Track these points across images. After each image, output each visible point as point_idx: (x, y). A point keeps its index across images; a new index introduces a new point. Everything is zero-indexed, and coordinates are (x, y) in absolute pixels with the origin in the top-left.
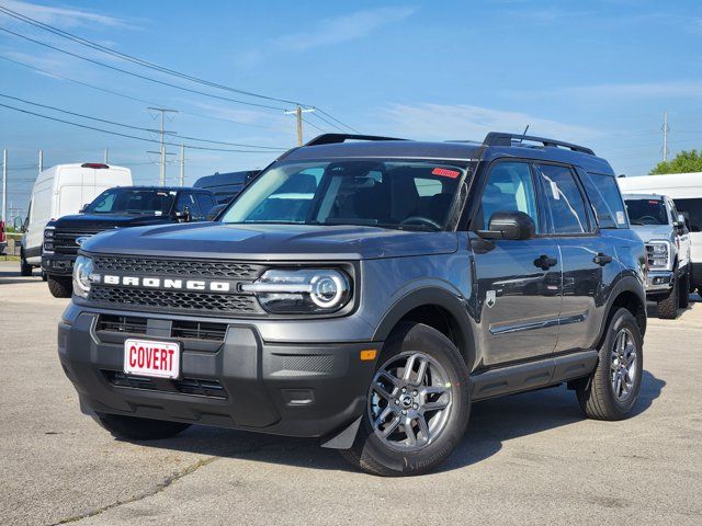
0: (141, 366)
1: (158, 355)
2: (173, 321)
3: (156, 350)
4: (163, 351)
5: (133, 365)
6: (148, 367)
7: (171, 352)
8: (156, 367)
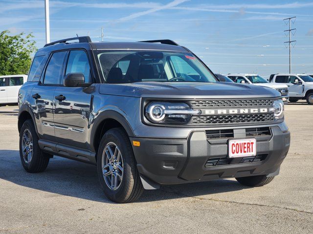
0: (237, 153)
1: (246, 146)
2: (246, 129)
3: (245, 144)
4: (248, 143)
5: (233, 153)
6: (241, 152)
7: (252, 143)
8: (245, 152)
